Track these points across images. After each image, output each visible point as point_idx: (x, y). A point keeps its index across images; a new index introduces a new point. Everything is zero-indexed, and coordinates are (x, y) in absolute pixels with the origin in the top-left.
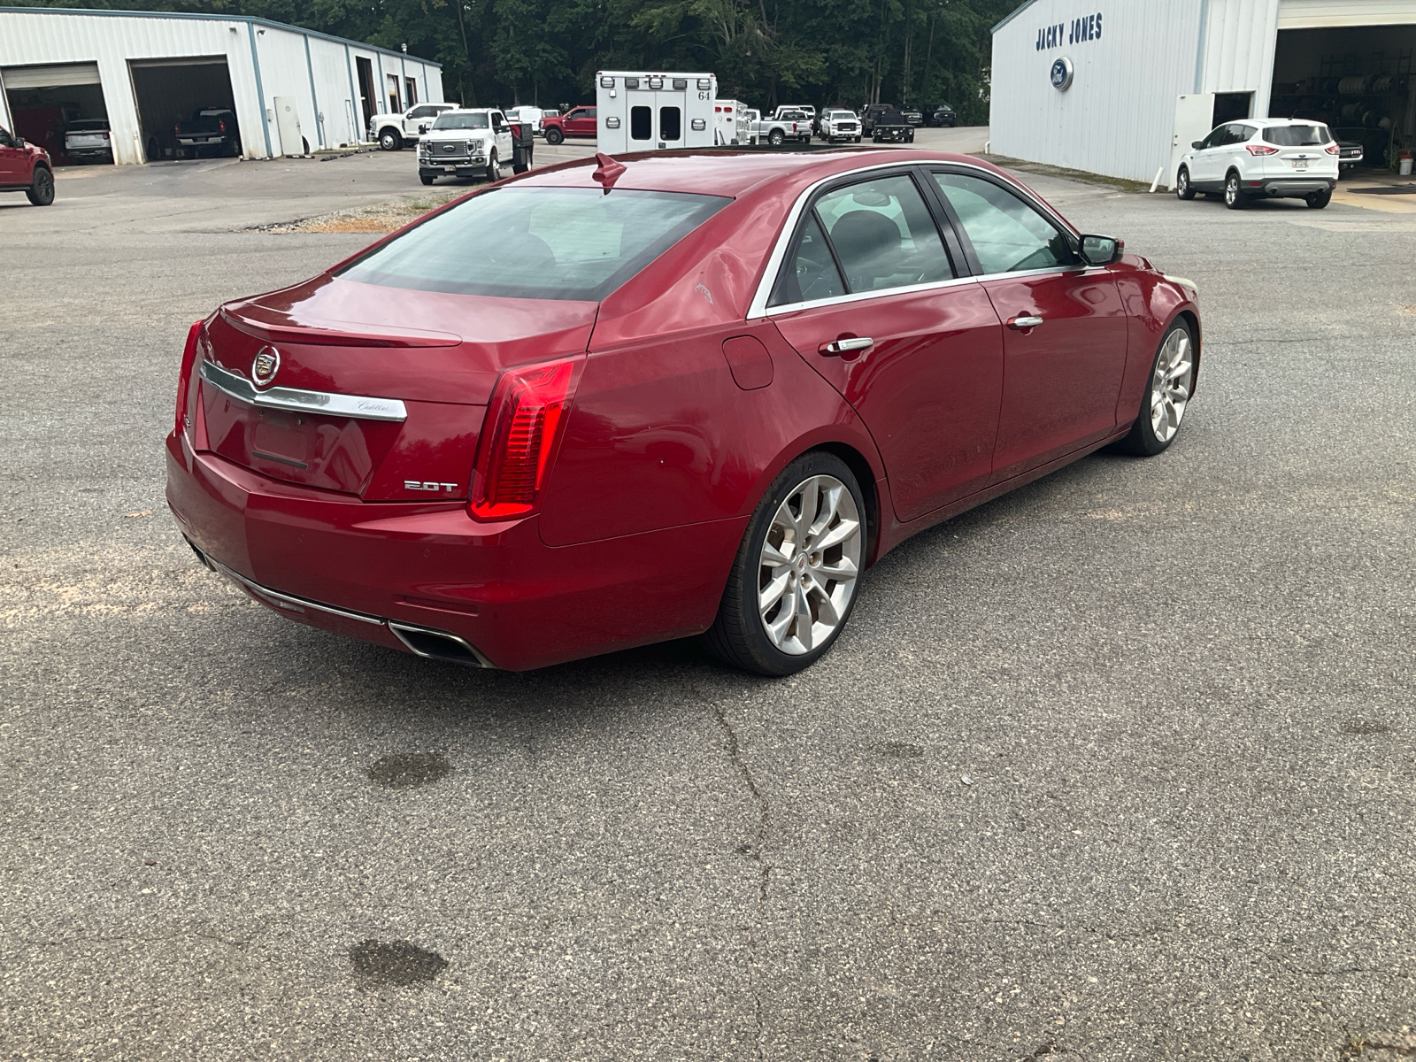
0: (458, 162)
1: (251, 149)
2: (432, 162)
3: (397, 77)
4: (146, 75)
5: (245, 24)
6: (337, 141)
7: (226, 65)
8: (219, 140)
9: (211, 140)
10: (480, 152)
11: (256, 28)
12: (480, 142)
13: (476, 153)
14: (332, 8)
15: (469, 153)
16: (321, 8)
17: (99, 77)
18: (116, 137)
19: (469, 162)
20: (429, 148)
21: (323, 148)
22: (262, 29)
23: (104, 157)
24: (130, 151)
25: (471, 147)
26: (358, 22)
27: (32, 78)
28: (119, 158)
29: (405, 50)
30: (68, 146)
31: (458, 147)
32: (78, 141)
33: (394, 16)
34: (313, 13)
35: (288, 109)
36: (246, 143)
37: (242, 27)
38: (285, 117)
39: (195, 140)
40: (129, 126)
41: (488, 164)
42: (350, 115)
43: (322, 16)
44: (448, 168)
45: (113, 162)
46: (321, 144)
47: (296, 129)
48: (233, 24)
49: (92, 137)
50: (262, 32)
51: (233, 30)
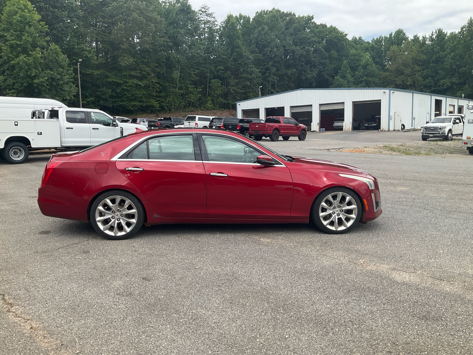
0: (435, 134)
1: (383, 127)
2: (425, 133)
3: (454, 105)
4: (357, 106)
5: (388, 90)
6: (420, 126)
7: (380, 103)
8: (375, 125)
9: (373, 125)
10: (444, 131)
11: (392, 92)
12: (445, 127)
13: (442, 131)
14: (447, 83)
15: (439, 130)
16: (443, 83)
17: (344, 106)
18: (345, 124)
19: (439, 134)
20: (425, 129)
21: (412, 128)
22: (394, 91)
23: (340, 129)
24: (348, 127)
25: (440, 129)
26: (455, 87)
27: (328, 107)
28: (345, 129)
29: (463, 96)
30: (334, 126)
31: (435, 129)
32: (336, 124)
33: (469, 85)
34: (440, 85)
35: (398, 115)
36: (382, 126)
37: (387, 91)
38: (397, 119)
39: (368, 124)
40: (349, 120)
41: (446, 134)
42: (428, 118)
43: (442, 86)
44: (431, 135)
45: (343, 130)
46: (412, 126)
47: (400, 122)
48: (384, 91)
49: (340, 123)
50: (393, 92)
51: (384, 92)
